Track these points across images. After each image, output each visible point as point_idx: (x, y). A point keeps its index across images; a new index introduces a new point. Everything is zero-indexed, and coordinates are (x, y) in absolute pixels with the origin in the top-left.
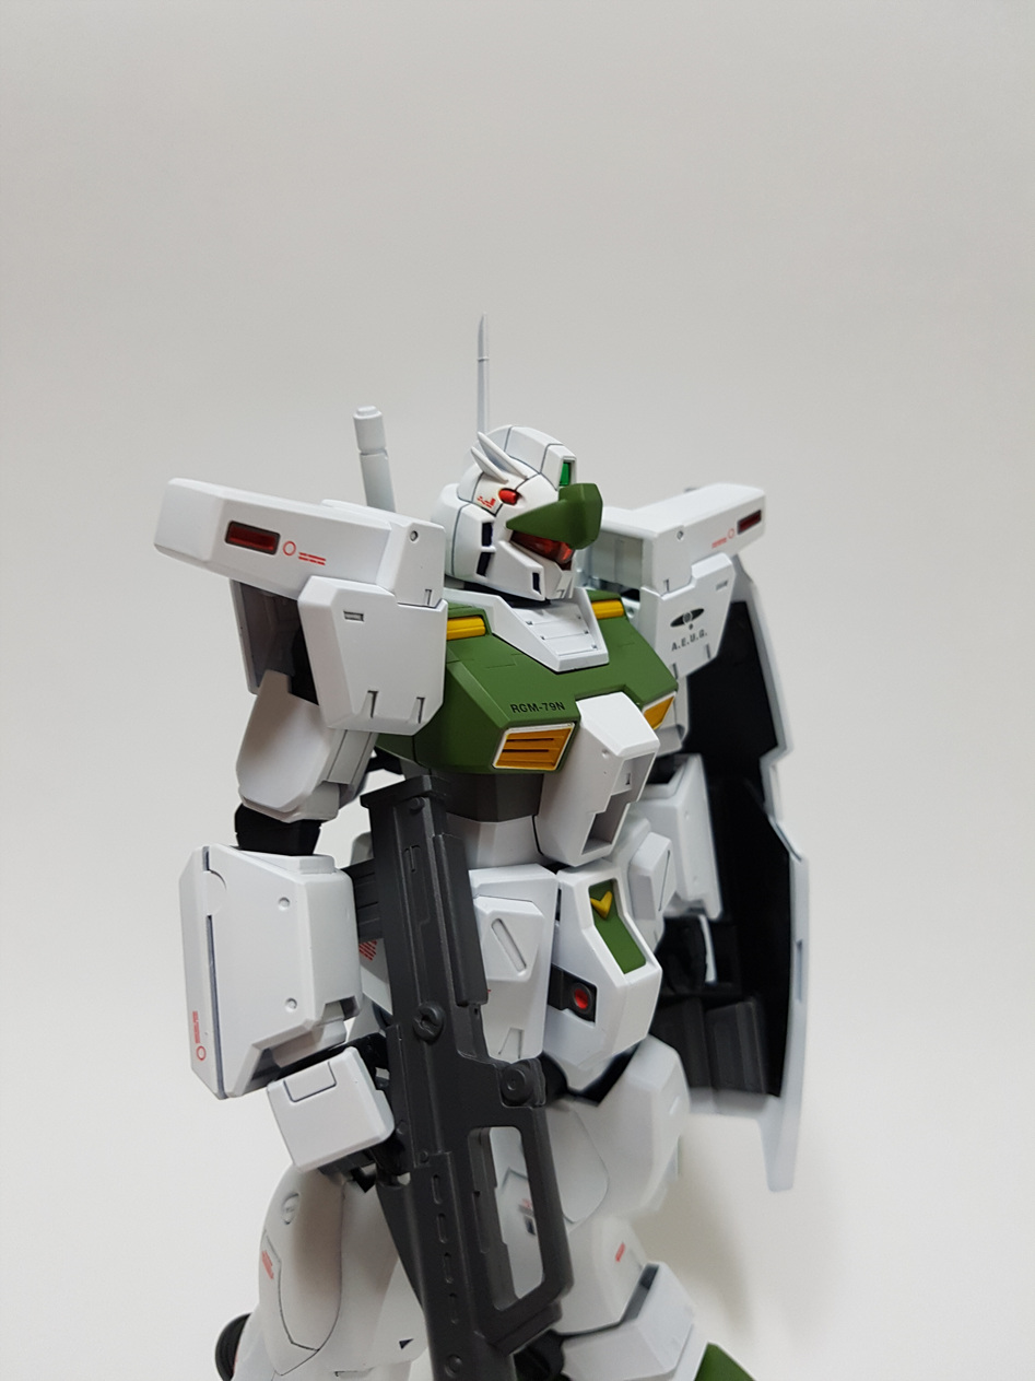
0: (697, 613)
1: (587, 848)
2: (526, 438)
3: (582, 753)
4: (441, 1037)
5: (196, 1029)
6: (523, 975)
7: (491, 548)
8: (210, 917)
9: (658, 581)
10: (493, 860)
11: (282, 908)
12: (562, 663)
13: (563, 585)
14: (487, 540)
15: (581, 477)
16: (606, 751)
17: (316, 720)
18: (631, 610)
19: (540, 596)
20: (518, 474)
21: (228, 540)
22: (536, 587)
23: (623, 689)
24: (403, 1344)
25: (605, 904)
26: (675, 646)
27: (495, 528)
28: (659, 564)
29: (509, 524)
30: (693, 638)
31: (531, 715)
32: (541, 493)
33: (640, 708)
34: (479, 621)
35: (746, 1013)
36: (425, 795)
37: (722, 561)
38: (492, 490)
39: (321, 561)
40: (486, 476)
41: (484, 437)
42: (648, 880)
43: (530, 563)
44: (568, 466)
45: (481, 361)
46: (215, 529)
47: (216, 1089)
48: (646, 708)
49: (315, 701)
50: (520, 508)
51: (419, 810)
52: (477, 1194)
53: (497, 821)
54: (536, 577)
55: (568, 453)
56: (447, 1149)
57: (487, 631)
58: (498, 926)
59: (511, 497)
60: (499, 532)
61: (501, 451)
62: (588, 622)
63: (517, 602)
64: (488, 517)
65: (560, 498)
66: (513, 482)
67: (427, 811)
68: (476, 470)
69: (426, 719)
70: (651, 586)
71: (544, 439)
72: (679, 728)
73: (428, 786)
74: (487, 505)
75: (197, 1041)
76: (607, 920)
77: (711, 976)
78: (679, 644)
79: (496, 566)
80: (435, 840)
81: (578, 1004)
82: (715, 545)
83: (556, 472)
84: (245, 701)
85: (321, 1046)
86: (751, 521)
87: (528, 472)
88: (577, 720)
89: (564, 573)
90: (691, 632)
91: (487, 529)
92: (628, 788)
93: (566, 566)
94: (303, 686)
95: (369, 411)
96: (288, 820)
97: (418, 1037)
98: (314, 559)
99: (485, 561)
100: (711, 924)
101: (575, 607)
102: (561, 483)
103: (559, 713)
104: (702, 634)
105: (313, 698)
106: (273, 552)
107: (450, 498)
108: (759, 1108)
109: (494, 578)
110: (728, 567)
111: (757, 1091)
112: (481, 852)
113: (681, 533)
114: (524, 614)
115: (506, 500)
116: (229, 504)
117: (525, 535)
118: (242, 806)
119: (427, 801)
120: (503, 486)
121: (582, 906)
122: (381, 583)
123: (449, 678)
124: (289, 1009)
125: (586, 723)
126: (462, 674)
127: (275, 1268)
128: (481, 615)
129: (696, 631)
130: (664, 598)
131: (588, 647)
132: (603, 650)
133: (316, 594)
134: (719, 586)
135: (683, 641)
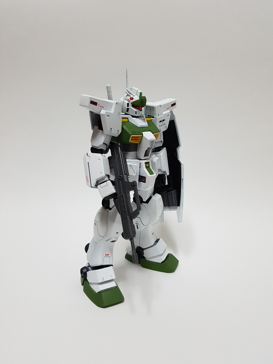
0: (164, 120)
1: (144, 157)
2: (134, 89)
3: (143, 140)
4: (122, 179)
5: (87, 178)
6: (135, 174)
7: (129, 107)
8: (88, 163)
9: (157, 114)
10: (130, 158)
11: (99, 160)
12: (140, 126)
13: (140, 114)
14: (128, 106)
15: (143, 95)
16: (147, 139)
17: (103, 133)
18: (153, 120)
19: (137, 115)
20: (133, 95)
21: (90, 103)
22: (136, 114)
23: (150, 131)
24: (117, 233)
25: (147, 165)
26: (160, 126)
27: (129, 104)
28: (157, 111)
29: (131, 103)
30: (163, 125)
31: (135, 133)
32: (136, 98)
33: (153, 134)
34: (127, 119)
35: (174, 192)
36: (119, 146)
37: (169, 111)
38: (129, 98)
39: (103, 107)
40: (128, 95)
41: (127, 89)
42: (155, 163)
43: (135, 110)
44: (141, 93)
45: (127, 76)
46: (89, 102)
47: (90, 186)
48: (154, 134)
49: (103, 130)
50: (133, 100)
51: (118, 149)
52: (128, 199)
53: (130, 152)
54: (136, 112)
55: (141, 91)
56: (123, 193)
57: (128, 121)
58: (130, 166)
59: (132, 99)
60: (130, 104)
61: (130, 91)
62: (145, 120)
63: (133, 117)
64: (128, 102)
65: (140, 99)
66: (132, 96)
67: (119, 148)
68: (126, 94)
69: (119, 134)
70: (156, 115)
71: (137, 89)
72: (162, 141)
73: (119, 145)
74: (128, 100)
75: (87, 180)
76: (148, 167)
77: (167, 184)
78: (161, 126)
79: (129, 110)
80: (121, 153)
81: (143, 180)
82: (167, 109)
83: (139, 95)
84: (91, 131)
85: (105, 180)
86: (174, 105)
87: (135, 95)
88: (142, 135)
89: (140, 111)
90: (163, 124)
91: (128, 104)
92: (151, 147)
93: (141, 110)
94: (101, 128)
95: (109, 85)
96: (99, 149)
97: (119, 179)
98: (102, 107)
99: (128, 109)
100: (167, 176)
101: (143, 118)
102: (140, 96)
103: (139, 133)
104: (165, 124)
105: (102, 130)
106: (96, 106)
107: (122, 99)
108: (176, 209)
109: (129, 112)
110: (169, 112)
111: (176, 205)
112: (128, 157)
113: (161, 106)
114: (134, 119)
115: (131, 99)
116: (91, 98)
117: (134, 105)
118: (92, 147)
119: (119, 147)
120: (130, 97)
121: (144, 165)
122: (112, 111)
123: (122, 128)
124: (101, 174)
125: (144, 135)
126: (124, 127)
127: (97, 224)
128: (127, 118)
129: (164, 123)
130: (158, 118)
131: (145, 124)
132: (147, 125)
133: (103, 112)
134: (168, 116)
135: (161, 125)
